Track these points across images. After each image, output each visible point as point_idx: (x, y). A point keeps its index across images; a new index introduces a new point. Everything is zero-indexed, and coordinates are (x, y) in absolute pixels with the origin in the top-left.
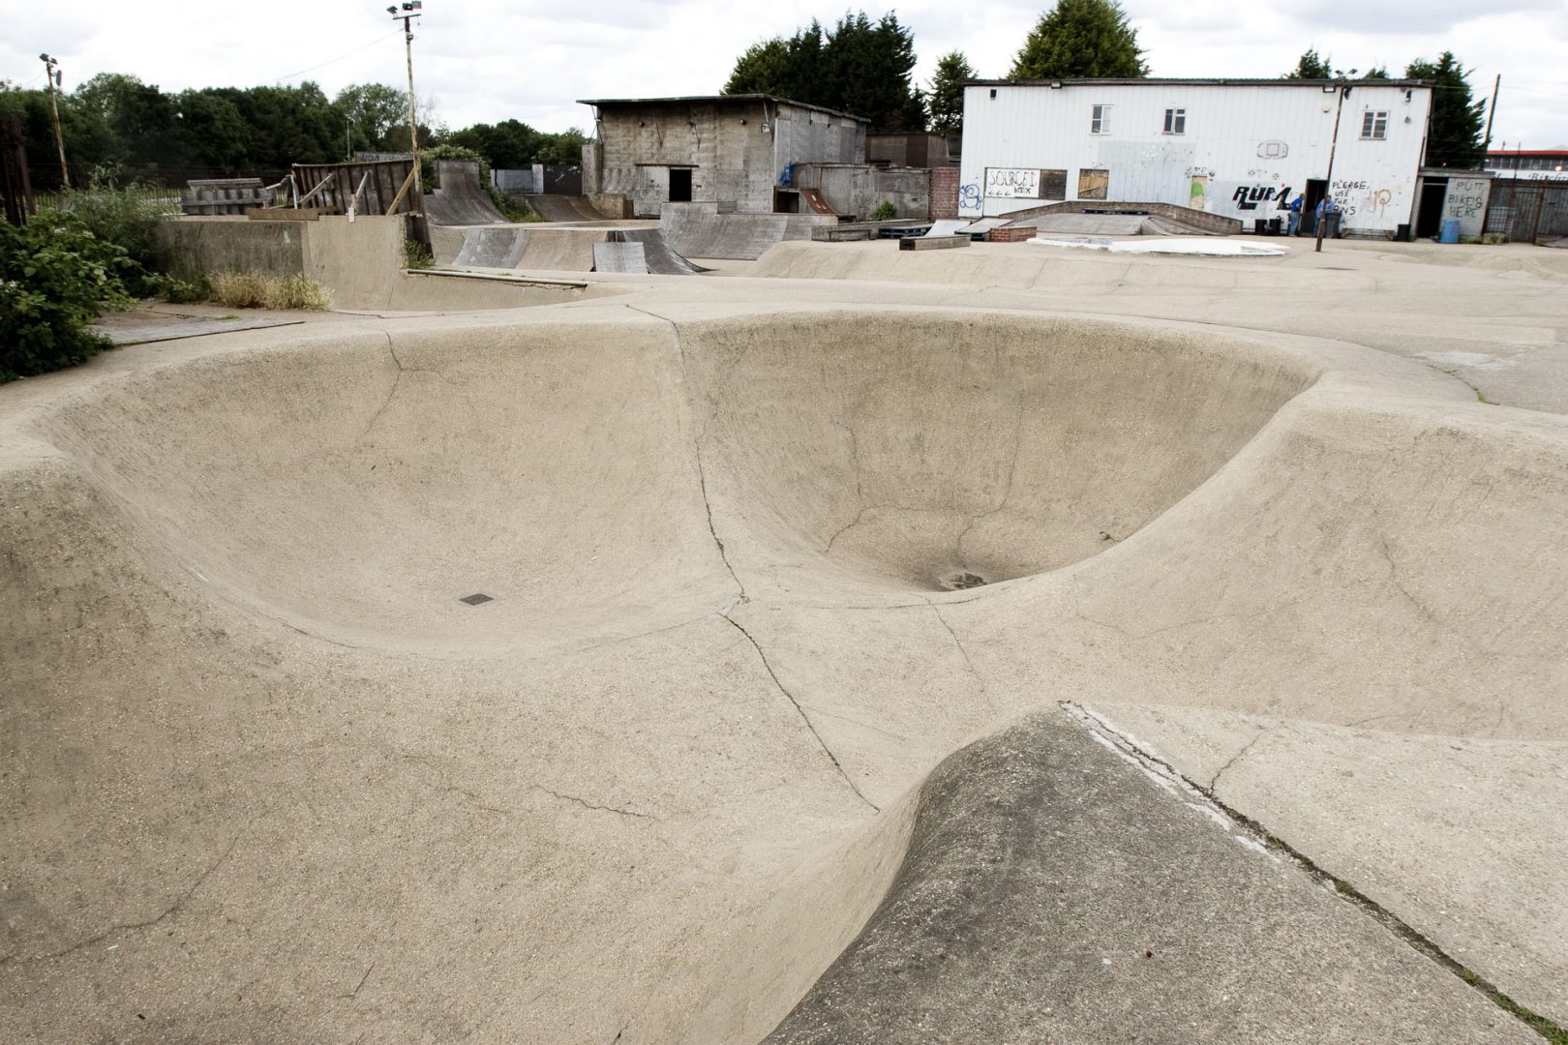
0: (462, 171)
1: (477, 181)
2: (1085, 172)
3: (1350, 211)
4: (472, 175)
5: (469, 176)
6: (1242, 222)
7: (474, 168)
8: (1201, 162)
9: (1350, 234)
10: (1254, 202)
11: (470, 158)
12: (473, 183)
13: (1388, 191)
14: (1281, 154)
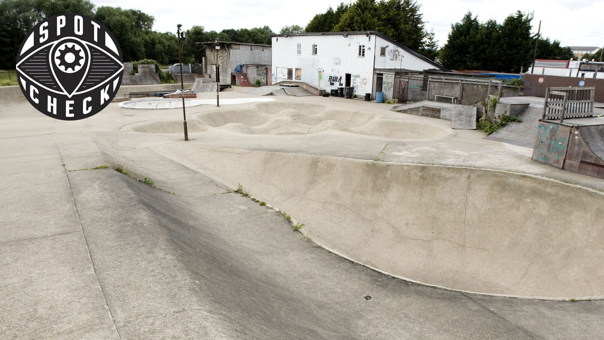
0: (148, 67)
1: (154, 70)
2: (297, 69)
3: (357, 87)
4: (152, 69)
5: (151, 69)
6: (325, 90)
7: (153, 66)
8: (322, 66)
9: (355, 97)
10: (333, 82)
11: (152, 63)
12: (152, 71)
13: (365, 79)
14: (339, 63)
